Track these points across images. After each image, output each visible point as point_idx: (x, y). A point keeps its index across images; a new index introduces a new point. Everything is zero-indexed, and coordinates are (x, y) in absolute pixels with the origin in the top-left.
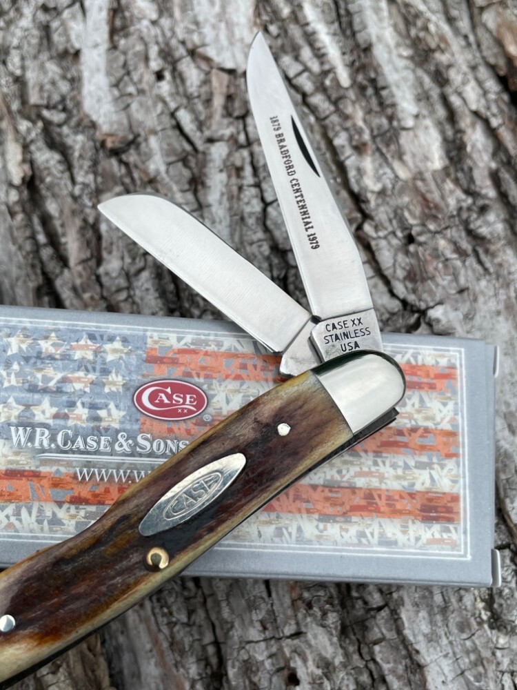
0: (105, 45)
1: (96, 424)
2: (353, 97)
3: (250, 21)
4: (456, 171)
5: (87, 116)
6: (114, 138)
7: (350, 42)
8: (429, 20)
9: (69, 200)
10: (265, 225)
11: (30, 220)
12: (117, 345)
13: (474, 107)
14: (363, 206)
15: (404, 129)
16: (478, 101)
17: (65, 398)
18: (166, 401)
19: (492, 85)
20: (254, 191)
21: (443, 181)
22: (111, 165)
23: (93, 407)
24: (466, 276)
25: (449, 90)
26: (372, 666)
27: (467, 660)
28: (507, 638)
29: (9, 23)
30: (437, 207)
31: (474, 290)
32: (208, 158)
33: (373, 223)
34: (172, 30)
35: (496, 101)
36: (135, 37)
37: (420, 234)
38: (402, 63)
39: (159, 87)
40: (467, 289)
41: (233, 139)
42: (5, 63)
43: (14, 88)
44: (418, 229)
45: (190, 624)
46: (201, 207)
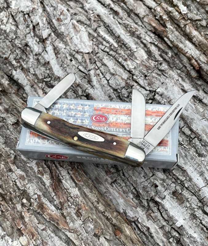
0: (55, 58)
2: (120, 49)
3: (88, 40)
4: (151, 57)
5: (57, 76)
7: (114, 36)
8: (131, 25)
10: (109, 85)
13: (150, 42)
14: (132, 73)
15: (135, 52)
16: (150, 40)
19: (152, 35)
20: (104, 78)
21: (149, 60)
24: (162, 80)
25: (142, 40)
26: (174, 177)
27: (196, 166)
28: (204, 158)
29: (27, 62)
30: (149, 67)
31: (165, 82)
32: (90, 75)
33: (136, 76)
34: (70, 48)
35: (155, 38)
36: (62, 53)
37: (148, 74)
38: (128, 37)
39: (72, 63)
41: (94, 68)
42: (29, 72)
43: (34, 77)
44: (147, 73)
45: (126, 186)
46: (92, 87)
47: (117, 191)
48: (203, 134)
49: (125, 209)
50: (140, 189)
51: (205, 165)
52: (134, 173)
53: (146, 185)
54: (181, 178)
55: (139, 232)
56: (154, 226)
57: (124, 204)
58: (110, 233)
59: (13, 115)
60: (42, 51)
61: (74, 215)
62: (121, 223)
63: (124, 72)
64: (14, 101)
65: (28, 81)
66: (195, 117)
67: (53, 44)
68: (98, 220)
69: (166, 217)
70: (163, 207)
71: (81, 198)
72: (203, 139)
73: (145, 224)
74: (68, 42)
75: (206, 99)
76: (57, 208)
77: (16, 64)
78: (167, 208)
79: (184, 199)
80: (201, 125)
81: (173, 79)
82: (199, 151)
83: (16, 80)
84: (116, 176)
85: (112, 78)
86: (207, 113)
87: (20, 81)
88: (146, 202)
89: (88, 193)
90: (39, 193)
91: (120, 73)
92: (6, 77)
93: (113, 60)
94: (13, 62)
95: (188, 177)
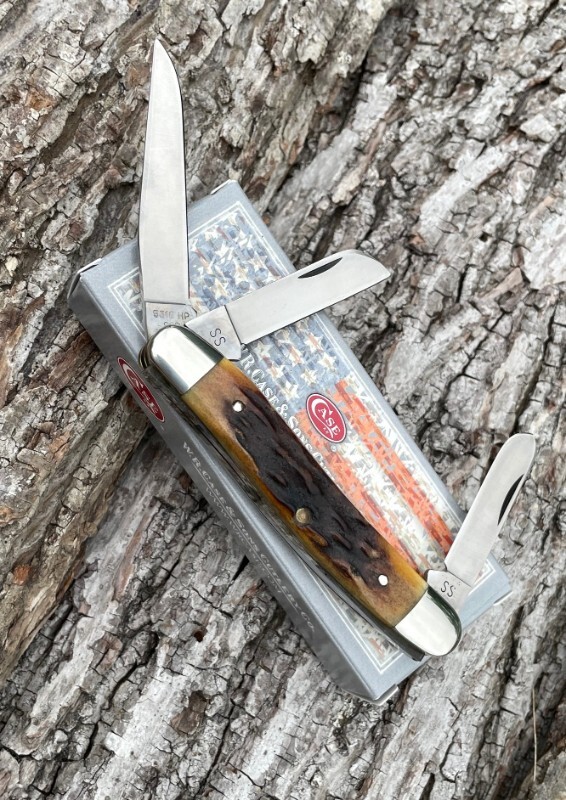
0: (474, 186)
1: (280, 386)
5: (420, 212)
6: (420, 241)
9: (354, 243)
10: (450, 384)
11: (318, 229)
12: (332, 360)
17: (279, 356)
18: (324, 416)
20: (466, 359)
22: (402, 254)
23: (287, 376)
24: (528, 538)
26: (247, 678)
27: (303, 734)
28: (336, 749)
29: (428, 105)
30: (555, 483)
31: (524, 551)
32: (462, 312)
34: (519, 220)
36: (495, 199)
37: (531, 488)
39: (477, 243)
40: (522, 546)
41: (487, 318)
42: (401, 124)
43: (391, 144)
44: (532, 484)
45: (168, 546)
46: (427, 333)
47: (141, 523)
48: (408, 722)
49: (99, 566)
50: (172, 590)
51: (316, 759)
52: (213, 557)
53: (192, 604)
54: (252, 700)
55: (47, 632)
56: (82, 670)
57: (113, 558)
58: (12, 549)
59: (252, 128)
60: (479, 137)
61: (24, 426)
62: (53, 570)
63: (510, 413)
64: (293, 113)
65: (370, 131)
66: (449, 680)
67: (512, 162)
68: (37, 500)
69: (121, 696)
70: (145, 679)
71: (81, 427)
72: (392, 728)
73: (76, 642)
74: (537, 205)
75: (519, 693)
76: (26, 369)
77: (410, 73)
78: (147, 690)
79: (192, 733)
80: (434, 707)
81: (544, 571)
82: (352, 728)
83: (359, 96)
84: (184, 506)
85: (476, 381)
86: (475, 710)
87: (360, 106)
88: (142, 623)
89: (104, 440)
90: (50, 299)
91: (501, 402)
92: (358, 60)
93: (533, 364)
94: (411, 65)
95: (263, 723)
